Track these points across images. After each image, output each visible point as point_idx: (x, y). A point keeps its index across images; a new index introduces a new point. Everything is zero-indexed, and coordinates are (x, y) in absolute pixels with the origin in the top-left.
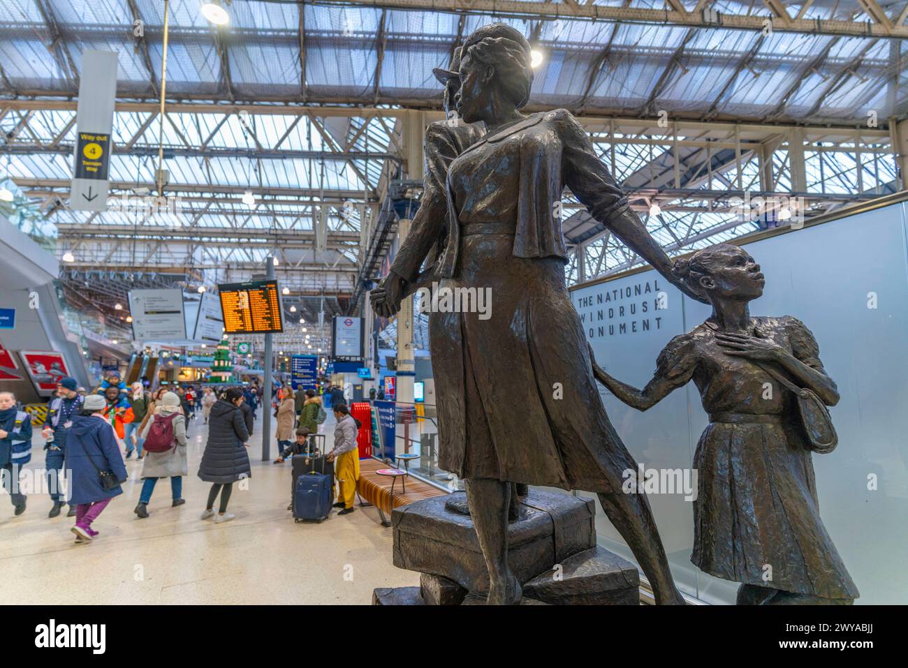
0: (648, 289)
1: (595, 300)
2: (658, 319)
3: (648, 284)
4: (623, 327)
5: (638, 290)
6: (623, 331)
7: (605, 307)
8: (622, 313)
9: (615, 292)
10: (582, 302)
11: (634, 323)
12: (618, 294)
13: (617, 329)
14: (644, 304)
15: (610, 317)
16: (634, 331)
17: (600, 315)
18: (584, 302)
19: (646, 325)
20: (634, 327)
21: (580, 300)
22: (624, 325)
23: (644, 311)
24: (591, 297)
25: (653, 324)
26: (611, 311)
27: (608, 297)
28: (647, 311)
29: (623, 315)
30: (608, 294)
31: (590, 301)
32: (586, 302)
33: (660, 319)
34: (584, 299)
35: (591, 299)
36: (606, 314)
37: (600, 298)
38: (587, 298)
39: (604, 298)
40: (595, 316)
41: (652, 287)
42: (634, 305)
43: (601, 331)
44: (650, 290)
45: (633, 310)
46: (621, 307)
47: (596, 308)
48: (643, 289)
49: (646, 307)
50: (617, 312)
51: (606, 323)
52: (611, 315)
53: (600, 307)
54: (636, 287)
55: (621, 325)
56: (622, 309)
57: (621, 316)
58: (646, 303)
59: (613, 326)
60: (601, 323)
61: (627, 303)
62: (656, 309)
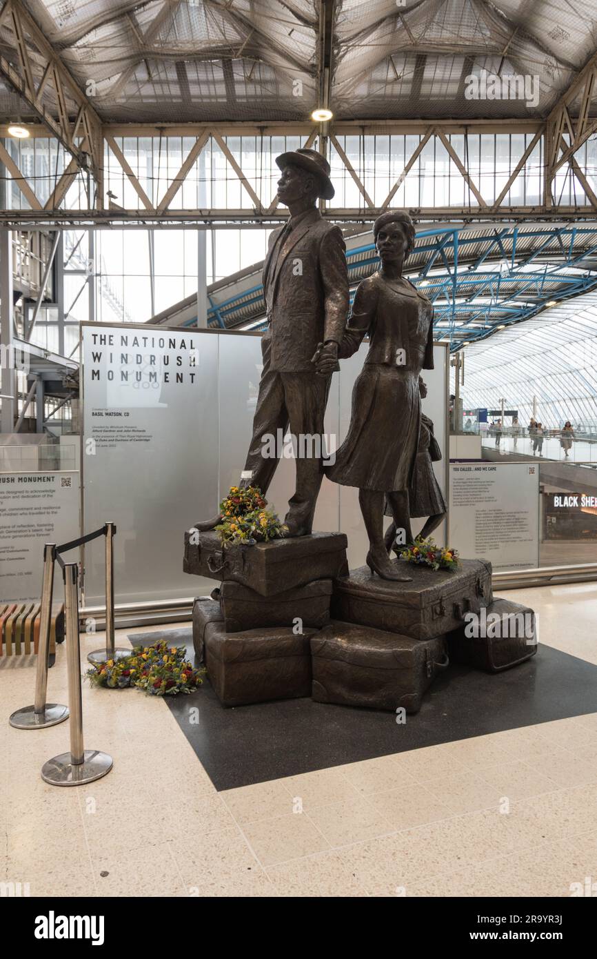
0: (183, 345)
1: (116, 341)
2: (192, 375)
3: (183, 341)
4: (153, 376)
5: (172, 344)
6: (153, 380)
7: (131, 351)
8: (152, 361)
9: (145, 339)
10: (98, 339)
11: (166, 374)
12: (149, 342)
13: (145, 376)
14: (179, 358)
15: (138, 363)
16: (166, 381)
17: (124, 358)
18: (101, 340)
19: (180, 378)
20: (166, 377)
21: (95, 336)
22: (155, 373)
23: (178, 364)
24: (110, 336)
25: (187, 378)
26: (139, 357)
27: (136, 342)
28: (181, 365)
29: (154, 364)
30: (136, 339)
31: (110, 340)
32: (105, 340)
33: (194, 374)
34: (101, 336)
35: (111, 338)
36: (131, 359)
37: (124, 341)
38: (105, 336)
39: (131, 341)
40: (117, 358)
41: (188, 344)
42: (168, 357)
43: (125, 376)
44: (184, 346)
45: (166, 361)
46: (151, 356)
47: (117, 349)
48: (178, 344)
49: (180, 362)
50: (147, 359)
51: (132, 368)
52: (139, 361)
53: (125, 350)
54: (170, 341)
55: (151, 373)
56: (153, 358)
57: (151, 364)
58: (181, 358)
59: (140, 372)
60: (124, 367)
61: (159, 353)
62: (191, 365)
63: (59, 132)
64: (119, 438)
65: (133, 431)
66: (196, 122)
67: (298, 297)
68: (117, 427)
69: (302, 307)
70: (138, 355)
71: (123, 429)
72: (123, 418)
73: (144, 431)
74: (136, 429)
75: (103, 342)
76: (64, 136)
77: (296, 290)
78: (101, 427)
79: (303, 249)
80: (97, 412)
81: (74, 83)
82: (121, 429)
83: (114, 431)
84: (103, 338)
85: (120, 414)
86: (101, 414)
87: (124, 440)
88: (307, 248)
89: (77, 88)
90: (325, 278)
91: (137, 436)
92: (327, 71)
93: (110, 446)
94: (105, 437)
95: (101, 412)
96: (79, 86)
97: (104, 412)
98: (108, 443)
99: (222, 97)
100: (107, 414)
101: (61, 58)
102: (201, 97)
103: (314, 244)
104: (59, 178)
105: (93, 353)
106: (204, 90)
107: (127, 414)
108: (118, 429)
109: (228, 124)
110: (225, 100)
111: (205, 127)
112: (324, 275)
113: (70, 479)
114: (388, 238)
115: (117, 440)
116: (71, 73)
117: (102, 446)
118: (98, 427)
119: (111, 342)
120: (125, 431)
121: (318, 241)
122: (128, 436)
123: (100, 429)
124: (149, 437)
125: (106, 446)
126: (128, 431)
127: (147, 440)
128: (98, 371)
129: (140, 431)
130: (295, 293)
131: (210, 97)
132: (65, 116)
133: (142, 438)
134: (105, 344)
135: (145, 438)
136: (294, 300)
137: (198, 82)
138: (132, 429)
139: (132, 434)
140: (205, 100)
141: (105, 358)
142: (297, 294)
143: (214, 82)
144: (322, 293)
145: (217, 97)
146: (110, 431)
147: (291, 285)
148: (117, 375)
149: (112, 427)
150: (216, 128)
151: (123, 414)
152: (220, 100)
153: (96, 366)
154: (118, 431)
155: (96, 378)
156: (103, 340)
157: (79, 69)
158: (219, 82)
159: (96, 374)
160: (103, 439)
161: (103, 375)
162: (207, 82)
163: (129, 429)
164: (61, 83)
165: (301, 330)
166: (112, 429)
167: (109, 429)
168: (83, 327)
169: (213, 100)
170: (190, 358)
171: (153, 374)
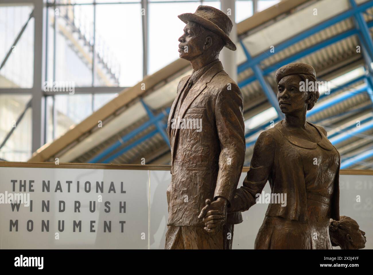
0: (112, 188)
1: (38, 186)
2: (122, 223)
3: (112, 184)
4: (77, 225)
5: (100, 187)
6: (77, 229)
7: (53, 197)
8: (77, 208)
9: (69, 183)
10: (17, 185)
11: (92, 222)
12: (74, 186)
13: (69, 226)
14: (107, 204)
15: (60, 211)
16: (92, 231)
17: (46, 206)
18: (21, 186)
19: (107, 226)
20: (92, 226)
21: (14, 181)
22: (80, 222)
23: (105, 210)
24: (31, 182)
25: (116, 227)
26: (62, 204)
27: (59, 187)
28: (109, 211)
29: (79, 211)
30: (59, 183)
31: (31, 186)
32: (24, 186)
33: (125, 222)
34: (21, 181)
35: (32, 184)
36: (54, 206)
37: (46, 186)
38: (25, 181)
39: (53, 187)
40: (37, 206)
41: (118, 187)
42: (94, 203)
43: (45, 226)
44: (114, 190)
45: (92, 208)
46: (76, 202)
47: (38, 195)
48: (107, 187)
49: (109, 208)
50: (70, 206)
52: (62, 209)
53: (46, 196)
54: (97, 183)
55: (75, 222)
56: (77, 204)
57: (75, 211)
58: (109, 203)
59: (63, 221)
60: (46, 216)
61: (85, 198)
62: (120, 212)
67: (195, 152)
69: (198, 161)
70: (60, 202)
75: (23, 188)
77: (193, 145)
79: (200, 105)
84: (23, 184)
88: (203, 104)
90: (219, 134)
103: (209, 101)
112: (219, 130)
114: (285, 90)
119: (32, 188)
121: (214, 98)
128: (17, 221)
130: (192, 148)
134: (25, 190)
136: (191, 155)
142: (193, 149)
144: (217, 149)
147: (188, 140)
148: (37, 225)
153: (14, 216)
155: (14, 229)
159: (14, 224)
161: (22, 226)
165: (197, 184)
170: (121, 203)
171: (77, 223)
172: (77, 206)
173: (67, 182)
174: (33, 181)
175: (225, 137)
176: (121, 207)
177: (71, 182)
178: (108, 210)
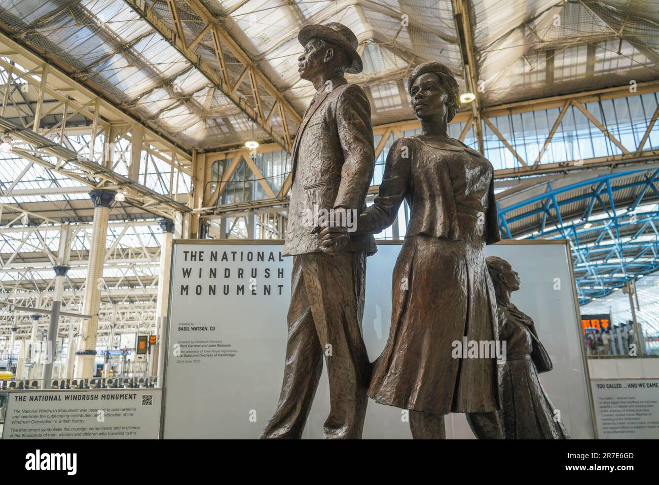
0: (271, 257)
1: (206, 256)
2: (280, 286)
3: (271, 254)
4: (241, 289)
5: (261, 257)
6: (240, 293)
7: (220, 266)
8: (240, 275)
9: (234, 253)
10: (189, 255)
12: (238, 256)
13: (233, 290)
14: (267, 270)
15: (226, 277)
16: (253, 294)
17: (213, 273)
18: (192, 256)
19: (267, 290)
20: (253, 290)
21: (186, 253)
22: (243, 286)
23: (266, 276)
24: (201, 252)
25: (275, 290)
26: (227, 271)
27: (225, 257)
28: (269, 277)
29: (242, 277)
30: (225, 253)
31: (200, 256)
32: (195, 256)
33: (282, 286)
34: (192, 252)
35: (202, 254)
36: (220, 273)
37: (214, 256)
38: (196, 252)
39: (220, 257)
40: (206, 273)
41: (276, 256)
42: (256, 269)
43: (212, 290)
44: (273, 259)
45: (254, 274)
46: (240, 269)
47: (207, 264)
48: (266, 257)
49: (269, 274)
50: (234, 273)
51: (219, 282)
52: (227, 275)
53: (214, 265)
54: (259, 253)
55: (238, 286)
56: (241, 272)
57: (239, 277)
58: (269, 270)
59: (228, 286)
60: (212, 282)
61: (247, 266)
62: (279, 277)
63: (283, 143)
64: (203, 353)
65: (218, 345)
66: (381, 124)
67: (314, 167)
68: (202, 342)
69: (318, 177)
70: (226, 269)
71: (209, 344)
72: (209, 332)
73: (229, 346)
74: (222, 344)
75: (193, 258)
76: (286, 146)
77: (312, 160)
78: (187, 342)
79: (320, 115)
80: (184, 326)
81: (295, 112)
82: (205, 344)
83: (199, 346)
84: (194, 254)
85: (206, 329)
86: (187, 329)
87: (208, 356)
89: (298, 115)
91: (223, 351)
92: (467, 66)
93: (195, 361)
94: (190, 352)
95: (186, 326)
96: (298, 113)
97: (190, 327)
98: (192, 359)
99: (398, 105)
100: (193, 329)
101: (284, 96)
102: (383, 108)
104: (287, 175)
105: (183, 269)
106: (385, 103)
107: (213, 329)
108: (203, 344)
109: (404, 123)
110: (401, 107)
111: (388, 127)
113: (151, 396)
114: (420, 90)
115: (201, 355)
116: (292, 106)
117: (187, 362)
118: (184, 342)
119: (201, 258)
120: (210, 346)
122: (213, 351)
123: (185, 344)
124: (235, 351)
125: (191, 362)
126: (213, 346)
127: (232, 355)
128: (187, 286)
129: (225, 346)
131: (390, 107)
132: (287, 133)
133: (227, 353)
134: (195, 260)
135: (230, 353)
136: (310, 171)
137: (381, 98)
138: (217, 344)
139: (217, 349)
140: (386, 110)
141: (195, 273)
143: (392, 96)
145: (394, 106)
146: (195, 346)
148: (206, 290)
149: (197, 342)
150: (396, 127)
151: (209, 328)
152: (397, 108)
153: (185, 281)
154: (203, 346)
155: (184, 293)
156: (193, 256)
157: (297, 102)
158: (396, 96)
159: (185, 289)
160: (187, 354)
161: (192, 290)
162: (387, 97)
163: (214, 344)
164: (284, 112)
166: (198, 344)
167: (194, 344)
168: (175, 246)
169: (393, 109)
170: (279, 269)
171: (240, 287)
172: (241, 273)
173: (232, 252)
174: (203, 252)
175: (348, 143)
176: (279, 273)
177: (236, 252)
178: (267, 275)
